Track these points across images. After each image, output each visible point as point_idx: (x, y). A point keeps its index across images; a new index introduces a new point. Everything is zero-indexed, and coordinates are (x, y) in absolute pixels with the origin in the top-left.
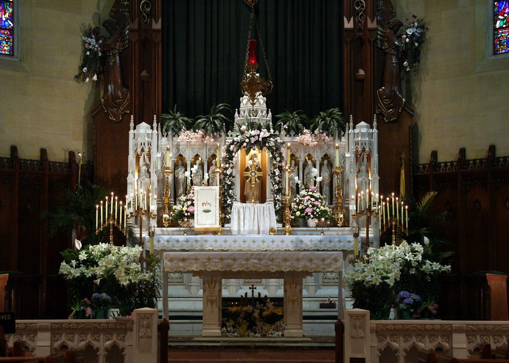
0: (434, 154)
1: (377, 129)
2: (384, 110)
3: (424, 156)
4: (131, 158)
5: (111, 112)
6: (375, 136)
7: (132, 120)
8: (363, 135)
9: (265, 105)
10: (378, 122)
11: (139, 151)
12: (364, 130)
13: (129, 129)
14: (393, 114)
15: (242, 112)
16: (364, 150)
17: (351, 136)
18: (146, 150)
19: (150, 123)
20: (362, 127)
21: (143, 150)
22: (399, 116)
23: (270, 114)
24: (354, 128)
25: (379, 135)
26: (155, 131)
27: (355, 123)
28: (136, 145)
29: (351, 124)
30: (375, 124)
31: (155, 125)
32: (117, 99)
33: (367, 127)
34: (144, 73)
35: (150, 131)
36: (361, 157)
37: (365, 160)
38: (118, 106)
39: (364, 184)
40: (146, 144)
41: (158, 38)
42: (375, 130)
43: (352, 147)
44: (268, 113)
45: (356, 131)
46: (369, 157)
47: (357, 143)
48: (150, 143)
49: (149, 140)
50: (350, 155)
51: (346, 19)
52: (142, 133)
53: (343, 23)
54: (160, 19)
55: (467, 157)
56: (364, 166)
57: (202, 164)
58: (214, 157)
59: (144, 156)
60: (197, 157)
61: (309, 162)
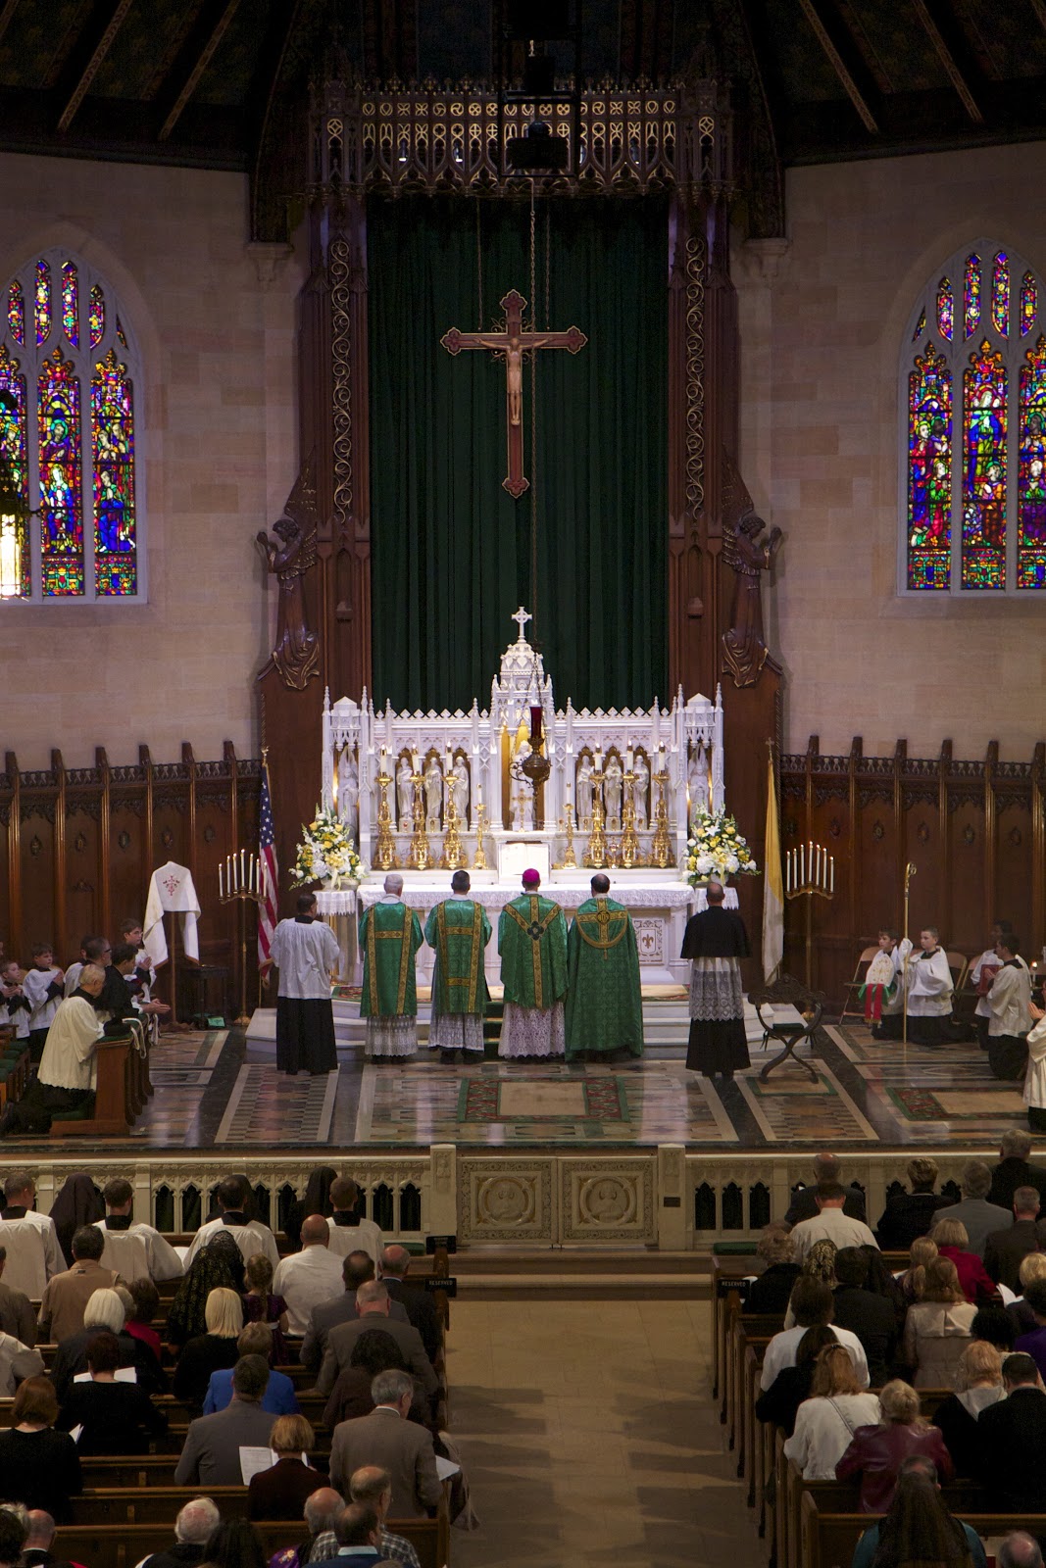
0: (814, 741)
1: (723, 705)
2: (734, 668)
3: (797, 745)
4: (327, 757)
5: (291, 674)
6: (719, 718)
7: (327, 695)
8: (699, 717)
9: (541, 670)
10: (723, 695)
11: (340, 745)
12: (701, 710)
13: (322, 709)
14: (749, 673)
15: (503, 681)
16: (700, 741)
17: (680, 720)
18: (351, 745)
19: (357, 699)
20: (698, 704)
21: (346, 744)
22: (760, 675)
23: (549, 680)
24: (685, 704)
25: (725, 715)
26: (365, 711)
27: (687, 697)
28: (335, 734)
29: (681, 699)
30: (719, 698)
31: (364, 701)
32: (298, 652)
33: (706, 704)
34: (342, 607)
35: (356, 712)
36: (696, 751)
37: (702, 758)
38: (300, 663)
39: (701, 795)
40: (351, 734)
41: (364, 550)
42: (719, 710)
43: (682, 737)
44: (545, 681)
45: (688, 710)
46: (709, 751)
47: (689, 730)
48: (356, 733)
49: (356, 727)
50: (678, 749)
51: (671, 518)
52: (343, 717)
53: (665, 525)
54: (368, 521)
55: (866, 754)
56: (700, 766)
57: (441, 765)
58: (459, 752)
59: (348, 753)
60: (432, 753)
61: (613, 759)
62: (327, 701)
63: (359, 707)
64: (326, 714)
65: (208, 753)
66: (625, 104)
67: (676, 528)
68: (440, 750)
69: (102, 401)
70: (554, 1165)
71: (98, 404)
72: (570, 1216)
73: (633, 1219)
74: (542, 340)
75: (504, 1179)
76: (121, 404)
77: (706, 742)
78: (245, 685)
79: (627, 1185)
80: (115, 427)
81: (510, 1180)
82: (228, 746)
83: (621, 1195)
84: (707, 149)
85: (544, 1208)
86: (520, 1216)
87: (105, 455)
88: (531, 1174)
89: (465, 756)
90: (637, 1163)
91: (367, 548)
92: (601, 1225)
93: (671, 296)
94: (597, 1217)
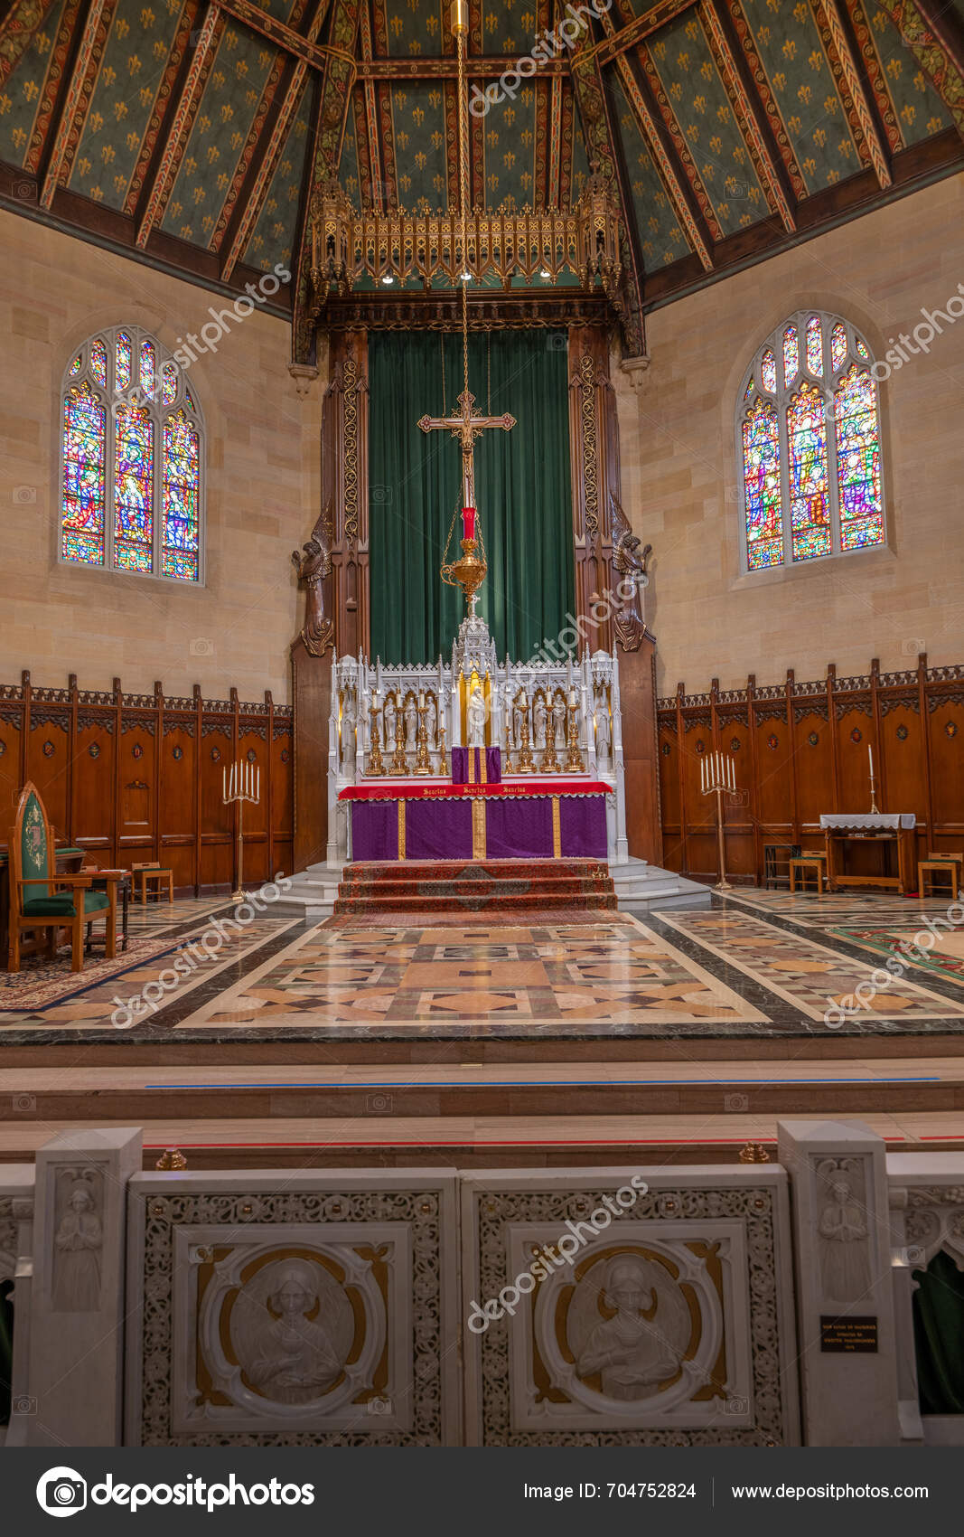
0: (681, 687)
1: (619, 657)
2: (623, 638)
3: (668, 690)
4: (334, 696)
5: (313, 645)
6: (616, 666)
8: (602, 665)
9: (487, 633)
10: (617, 650)
11: (343, 687)
12: (603, 660)
13: (331, 662)
14: (633, 642)
15: (461, 641)
16: (603, 682)
17: (588, 666)
18: (352, 687)
20: (601, 656)
22: (640, 643)
23: (493, 642)
24: (591, 657)
25: (620, 664)
26: (362, 664)
28: (339, 678)
29: (588, 654)
30: (615, 651)
31: (361, 658)
32: (318, 630)
33: (606, 656)
34: (350, 601)
35: (356, 664)
36: (600, 690)
37: (604, 694)
38: (320, 637)
39: (604, 721)
40: (352, 680)
41: (365, 560)
42: (616, 660)
43: (590, 680)
44: (491, 642)
45: (593, 660)
46: (609, 689)
47: (594, 674)
48: (355, 678)
49: (355, 674)
50: (586, 689)
51: (576, 537)
52: (347, 667)
53: (572, 541)
54: (367, 541)
55: (722, 689)
56: (604, 700)
57: (416, 702)
58: (430, 693)
59: (350, 694)
60: (410, 694)
61: (540, 697)
62: (334, 657)
63: (358, 661)
64: (334, 666)
65: (251, 697)
66: (540, 223)
67: (580, 541)
68: (417, 692)
69: (173, 443)
70: (448, 1198)
71: (169, 444)
72: (504, 1380)
73: (713, 1389)
74: (487, 422)
75: (283, 1253)
76: (189, 449)
77: (607, 682)
78: (283, 655)
79: (693, 1267)
80: (184, 463)
81: (305, 1253)
82: (268, 694)
83: (672, 1301)
84: (600, 240)
85: (417, 1353)
86: (339, 1377)
87: (174, 480)
88: (376, 1232)
89: (434, 695)
90: (723, 1192)
91: (367, 557)
92: (612, 1411)
93: (571, 393)
94: (594, 1379)
